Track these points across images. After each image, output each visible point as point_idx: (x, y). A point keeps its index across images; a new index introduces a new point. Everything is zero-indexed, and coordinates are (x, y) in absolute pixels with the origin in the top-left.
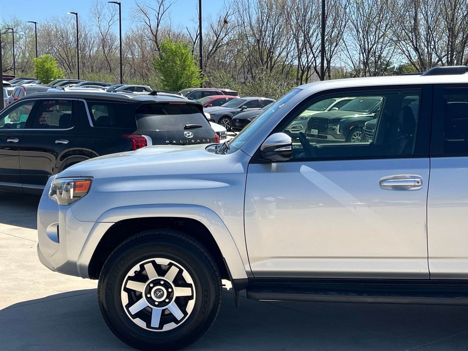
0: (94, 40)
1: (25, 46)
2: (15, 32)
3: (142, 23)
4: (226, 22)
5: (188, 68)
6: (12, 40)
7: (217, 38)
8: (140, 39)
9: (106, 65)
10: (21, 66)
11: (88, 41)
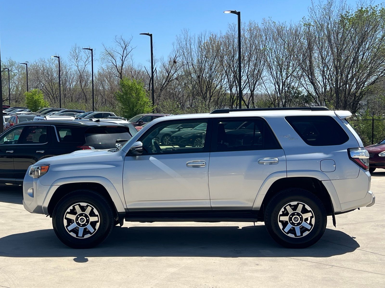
0: (73, 77)
1: (18, 81)
2: (10, 71)
3: (110, 64)
4: (175, 62)
5: (141, 99)
6: (8, 77)
7: (169, 74)
8: (109, 75)
9: (83, 96)
10: (15, 97)
11: (69, 77)
